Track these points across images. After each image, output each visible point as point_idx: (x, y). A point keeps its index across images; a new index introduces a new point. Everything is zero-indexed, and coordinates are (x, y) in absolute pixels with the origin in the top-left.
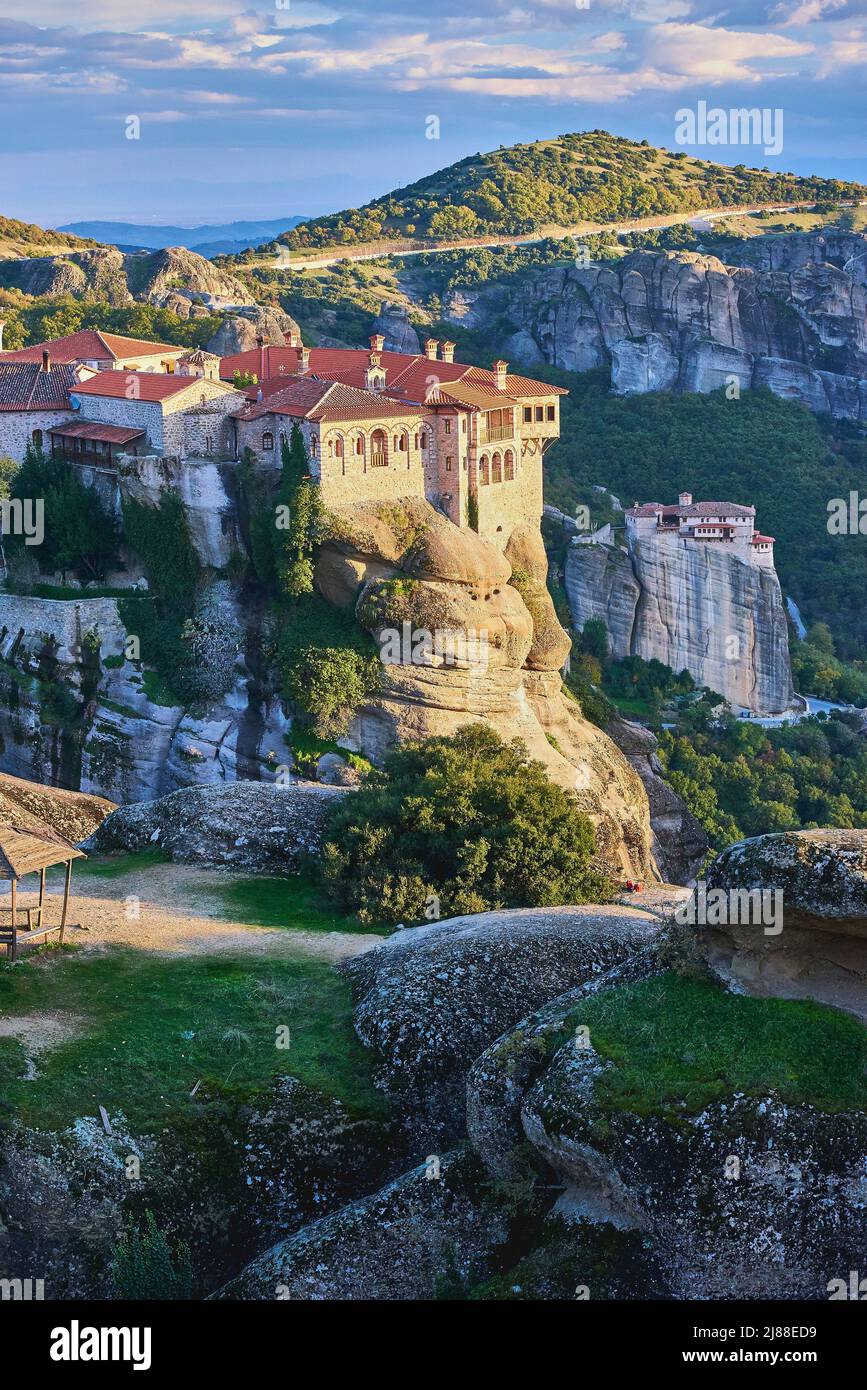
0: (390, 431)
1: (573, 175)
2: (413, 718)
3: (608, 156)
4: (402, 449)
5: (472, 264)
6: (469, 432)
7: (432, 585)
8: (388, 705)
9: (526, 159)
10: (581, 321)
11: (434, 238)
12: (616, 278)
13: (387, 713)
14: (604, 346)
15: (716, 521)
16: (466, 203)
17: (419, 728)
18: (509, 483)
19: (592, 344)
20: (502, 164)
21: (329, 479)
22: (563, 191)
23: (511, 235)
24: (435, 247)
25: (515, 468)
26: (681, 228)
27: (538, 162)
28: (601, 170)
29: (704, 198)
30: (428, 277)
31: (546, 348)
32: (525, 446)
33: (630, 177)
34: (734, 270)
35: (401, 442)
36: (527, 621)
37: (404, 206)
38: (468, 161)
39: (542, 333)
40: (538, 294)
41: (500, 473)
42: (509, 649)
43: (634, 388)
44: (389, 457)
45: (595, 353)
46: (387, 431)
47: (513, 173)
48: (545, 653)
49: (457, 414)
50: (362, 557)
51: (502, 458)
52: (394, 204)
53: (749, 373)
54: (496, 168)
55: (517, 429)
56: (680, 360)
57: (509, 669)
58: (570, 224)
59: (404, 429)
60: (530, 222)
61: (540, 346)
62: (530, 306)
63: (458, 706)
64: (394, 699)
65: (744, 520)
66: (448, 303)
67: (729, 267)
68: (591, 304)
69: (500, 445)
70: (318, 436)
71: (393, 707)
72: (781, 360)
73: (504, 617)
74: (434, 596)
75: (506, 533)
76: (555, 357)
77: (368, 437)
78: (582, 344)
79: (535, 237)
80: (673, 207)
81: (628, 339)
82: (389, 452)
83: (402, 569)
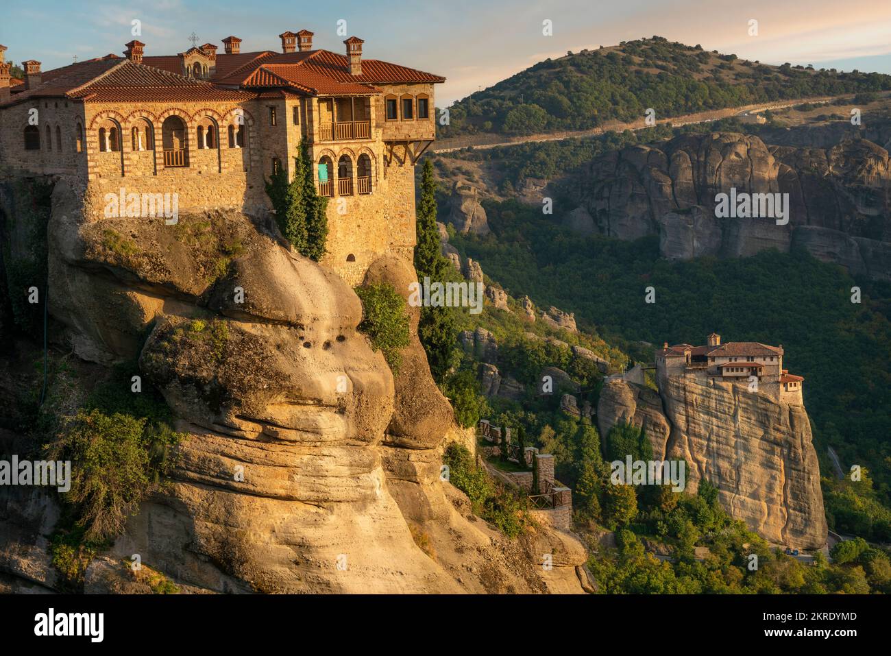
0: (192, 119)
1: (633, 76)
2: (218, 510)
3: (665, 59)
4: (210, 145)
5: (542, 155)
6: (303, 125)
7: (247, 327)
8: (185, 492)
9: (591, 63)
10: (632, 197)
11: (509, 134)
12: (665, 157)
13: (181, 503)
14: (653, 220)
15: (745, 361)
16: (537, 101)
17: (226, 524)
18: (364, 198)
19: (642, 218)
20: (570, 68)
21: (102, 181)
22: (622, 90)
23: (576, 130)
24: (509, 141)
25: (373, 179)
26: (730, 121)
27: (601, 65)
28: (658, 71)
29: (751, 93)
30: (502, 168)
31: (601, 222)
32: (391, 152)
33: (685, 76)
34: (774, 148)
35: (209, 136)
36: (386, 379)
37: (483, 105)
38: (540, 66)
39: (598, 209)
40: (595, 173)
41: (351, 184)
42: (358, 415)
43: (680, 256)
44: (190, 154)
45: (645, 226)
46: (187, 119)
47: (579, 75)
48: (414, 424)
49: (283, 98)
50: (150, 289)
51: (355, 164)
52: (474, 104)
53: (787, 240)
54: (564, 72)
55: (377, 126)
56: (723, 229)
57: (359, 443)
58: (629, 119)
59: (211, 118)
60: (594, 118)
61: (595, 220)
62: (587, 185)
63: (282, 492)
64: (192, 482)
65: (772, 360)
66: (521, 190)
67: (770, 146)
68: (641, 181)
69: (353, 147)
70: (83, 120)
71: (191, 495)
72: (819, 228)
73: (350, 372)
74: (247, 341)
75: (362, 264)
76: (609, 230)
77: (158, 125)
78: (633, 218)
79: (598, 131)
80: (723, 103)
81: (675, 211)
82: (190, 148)
83: (207, 306)
